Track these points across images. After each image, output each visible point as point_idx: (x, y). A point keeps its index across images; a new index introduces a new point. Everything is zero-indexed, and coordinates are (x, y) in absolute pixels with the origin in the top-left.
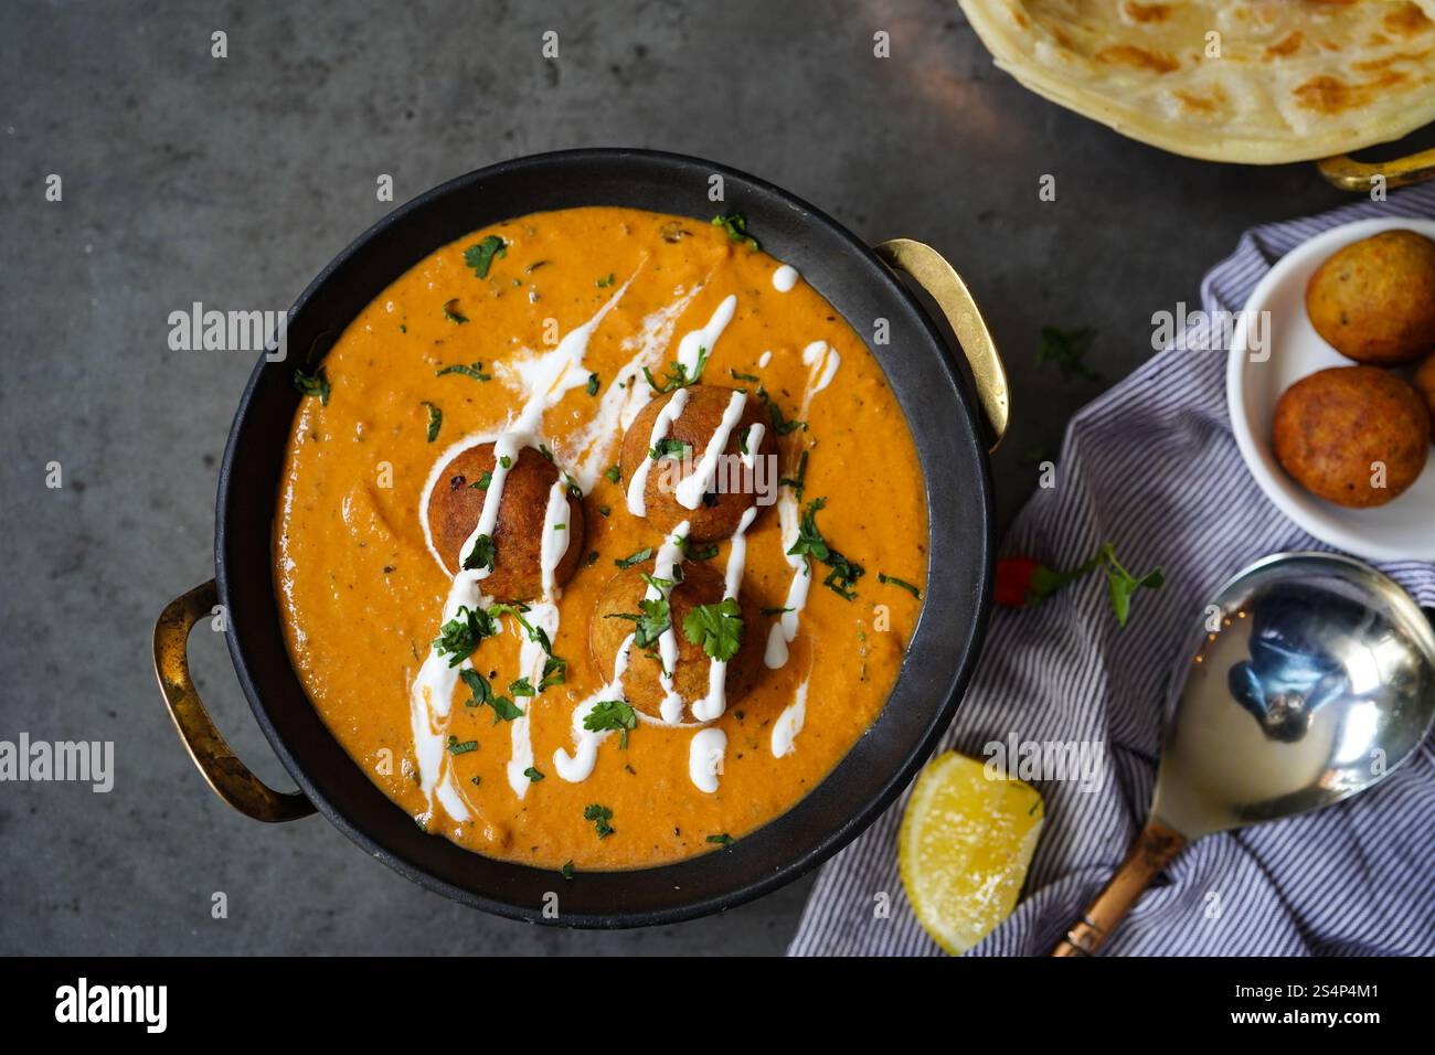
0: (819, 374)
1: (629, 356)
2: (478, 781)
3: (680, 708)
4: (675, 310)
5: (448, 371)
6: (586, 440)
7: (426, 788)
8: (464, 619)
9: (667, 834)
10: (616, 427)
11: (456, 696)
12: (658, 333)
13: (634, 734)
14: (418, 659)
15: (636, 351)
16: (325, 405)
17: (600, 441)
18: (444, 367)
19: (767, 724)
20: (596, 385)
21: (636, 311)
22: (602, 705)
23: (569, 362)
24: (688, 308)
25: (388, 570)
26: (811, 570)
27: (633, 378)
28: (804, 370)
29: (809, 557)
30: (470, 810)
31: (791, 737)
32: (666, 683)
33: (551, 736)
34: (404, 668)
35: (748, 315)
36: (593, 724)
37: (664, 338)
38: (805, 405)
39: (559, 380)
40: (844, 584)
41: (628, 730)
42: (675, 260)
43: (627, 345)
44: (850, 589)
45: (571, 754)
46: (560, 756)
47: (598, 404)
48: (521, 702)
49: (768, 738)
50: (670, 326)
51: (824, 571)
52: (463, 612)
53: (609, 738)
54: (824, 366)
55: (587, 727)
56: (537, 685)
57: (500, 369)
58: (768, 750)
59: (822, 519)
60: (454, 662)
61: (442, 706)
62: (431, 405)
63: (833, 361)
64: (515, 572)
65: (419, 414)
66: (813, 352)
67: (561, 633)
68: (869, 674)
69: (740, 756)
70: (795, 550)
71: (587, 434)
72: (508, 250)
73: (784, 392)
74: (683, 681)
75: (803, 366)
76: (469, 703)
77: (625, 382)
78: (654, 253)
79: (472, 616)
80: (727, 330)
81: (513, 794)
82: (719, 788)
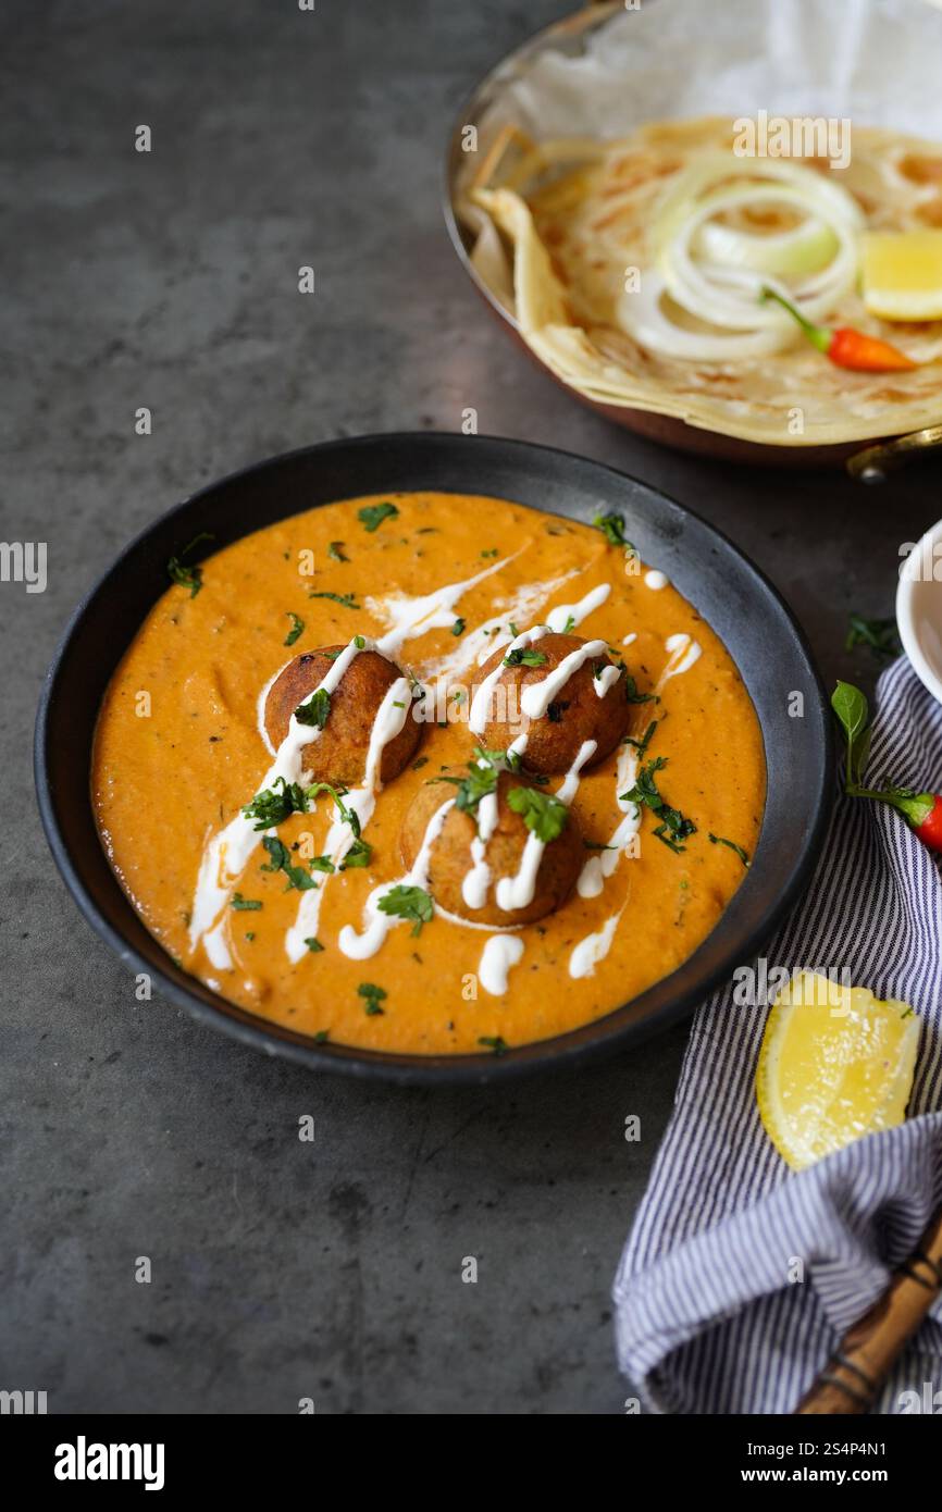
0: (680, 660)
1: (498, 613)
2: (253, 937)
3: (485, 884)
4: (551, 585)
5: (321, 595)
6: (440, 669)
7: (194, 932)
8: (279, 791)
9: (438, 1025)
10: (472, 662)
11: (252, 858)
12: (531, 601)
13: (428, 927)
14: (223, 820)
15: (505, 610)
16: (193, 597)
17: (452, 672)
18: (318, 591)
19: (570, 943)
20: (461, 628)
21: (512, 581)
22: (400, 888)
23: (440, 606)
24: (564, 586)
25: (214, 739)
26: (641, 815)
27: (498, 629)
28: (667, 655)
29: (640, 804)
30: (234, 962)
31: (593, 959)
32: (477, 849)
33: (340, 912)
34: (206, 824)
35: (620, 603)
36: (388, 906)
37: (536, 606)
38: (661, 684)
39: (426, 617)
40: (673, 837)
41: (423, 921)
42: (556, 550)
43: (498, 603)
44: (679, 843)
45: (359, 931)
46: (346, 934)
47: (460, 642)
48: (318, 876)
49: (568, 958)
50: (543, 600)
51: (654, 822)
52: (280, 785)
53: (401, 925)
54: (685, 654)
55: (381, 908)
56: (339, 863)
57: (371, 603)
58: (564, 969)
59: (660, 778)
60: (259, 827)
61: (236, 864)
62: (296, 616)
63: (694, 653)
64: (343, 740)
65: (283, 621)
66: (676, 642)
67: (373, 821)
68: (684, 921)
69: (535, 968)
70: (629, 796)
71: (441, 664)
72: (400, 516)
73: (643, 668)
74: (495, 853)
75: (665, 652)
76: (264, 867)
77: (490, 630)
78: (537, 540)
79: (287, 790)
80: (599, 610)
81: (285, 957)
82: (509, 993)
